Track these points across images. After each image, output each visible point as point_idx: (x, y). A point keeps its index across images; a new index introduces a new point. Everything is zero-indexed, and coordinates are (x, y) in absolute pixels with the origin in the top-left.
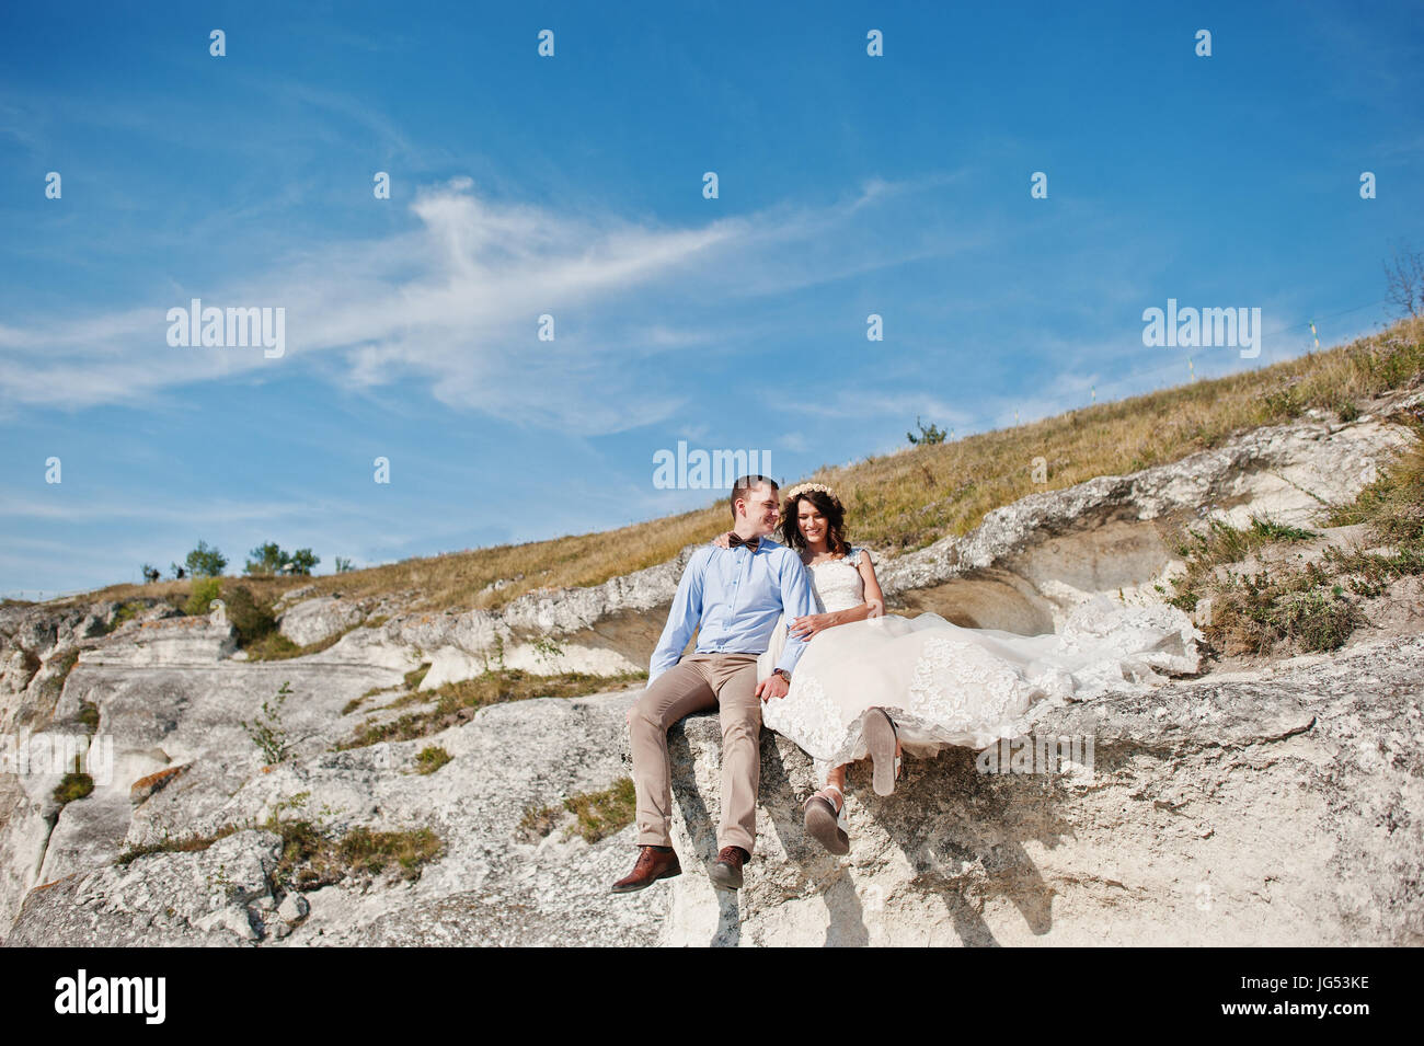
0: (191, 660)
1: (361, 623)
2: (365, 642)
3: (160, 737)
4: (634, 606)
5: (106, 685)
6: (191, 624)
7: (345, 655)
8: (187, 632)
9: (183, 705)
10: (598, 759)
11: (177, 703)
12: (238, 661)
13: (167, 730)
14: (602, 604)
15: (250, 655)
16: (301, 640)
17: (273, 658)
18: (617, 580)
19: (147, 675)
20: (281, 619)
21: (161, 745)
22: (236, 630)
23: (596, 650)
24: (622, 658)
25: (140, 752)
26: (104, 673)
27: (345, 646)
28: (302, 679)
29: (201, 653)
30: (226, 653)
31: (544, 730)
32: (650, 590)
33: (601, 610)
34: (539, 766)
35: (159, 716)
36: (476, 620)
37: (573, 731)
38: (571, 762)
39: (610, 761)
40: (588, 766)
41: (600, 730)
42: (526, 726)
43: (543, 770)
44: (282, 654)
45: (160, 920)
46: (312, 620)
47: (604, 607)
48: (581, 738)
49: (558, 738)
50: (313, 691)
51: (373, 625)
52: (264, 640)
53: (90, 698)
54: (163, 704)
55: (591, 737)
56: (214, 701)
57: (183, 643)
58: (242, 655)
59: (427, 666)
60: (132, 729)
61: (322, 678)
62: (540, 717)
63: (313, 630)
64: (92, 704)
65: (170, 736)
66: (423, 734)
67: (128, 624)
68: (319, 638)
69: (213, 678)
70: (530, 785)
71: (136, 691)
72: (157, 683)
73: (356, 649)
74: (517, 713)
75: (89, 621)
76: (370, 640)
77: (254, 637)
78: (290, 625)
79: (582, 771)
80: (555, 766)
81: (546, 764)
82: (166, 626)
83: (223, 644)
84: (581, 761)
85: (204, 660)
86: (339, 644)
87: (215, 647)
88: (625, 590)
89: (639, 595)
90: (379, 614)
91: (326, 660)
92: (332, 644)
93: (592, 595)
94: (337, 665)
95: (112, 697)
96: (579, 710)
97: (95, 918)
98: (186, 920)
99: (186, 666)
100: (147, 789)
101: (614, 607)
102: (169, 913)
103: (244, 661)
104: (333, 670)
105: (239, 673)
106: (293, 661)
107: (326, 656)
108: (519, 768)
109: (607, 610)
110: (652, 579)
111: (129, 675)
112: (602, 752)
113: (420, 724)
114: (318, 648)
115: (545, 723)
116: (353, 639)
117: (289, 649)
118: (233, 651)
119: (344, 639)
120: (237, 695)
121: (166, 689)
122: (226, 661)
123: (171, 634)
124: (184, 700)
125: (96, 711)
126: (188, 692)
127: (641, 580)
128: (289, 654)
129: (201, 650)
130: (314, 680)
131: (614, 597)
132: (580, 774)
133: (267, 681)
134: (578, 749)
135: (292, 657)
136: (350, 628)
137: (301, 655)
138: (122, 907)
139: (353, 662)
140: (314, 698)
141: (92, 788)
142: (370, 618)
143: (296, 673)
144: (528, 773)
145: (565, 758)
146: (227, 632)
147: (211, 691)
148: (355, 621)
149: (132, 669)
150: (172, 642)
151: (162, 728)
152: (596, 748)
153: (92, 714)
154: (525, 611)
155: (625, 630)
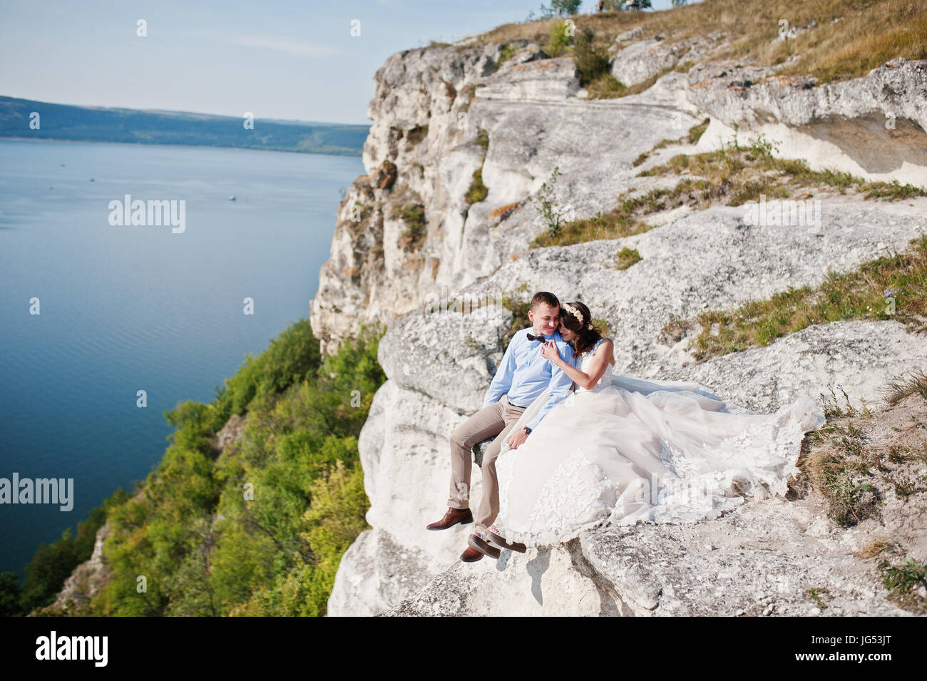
0: (547, 98)
1: (673, 67)
2: (674, 86)
3: (526, 161)
4: (841, 113)
5: (492, 117)
6: (546, 67)
7: (659, 97)
8: (544, 75)
9: (541, 136)
10: (743, 277)
11: (537, 134)
12: (580, 99)
13: (531, 155)
14: (813, 108)
15: (590, 93)
16: (627, 81)
17: (605, 97)
18: (825, 88)
19: (519, 109)
20: (613, 62)
21: (527, 166)
22: (579, 72)
23: (818, 141)
24: (840, 151)
25: (514, 171)
26: (491, 107)
27: (658, 88)
28: (624, 117)
29: (555, 92)
30: (572, 92)
31: (708, 247)
32: (852, 101)
33: (811, 114)
34: (693, 280)
35: (525, 144)
36: (728, 99)
37: (730, 250)
38: (720, 278)
39: (752, 281)
40: (733, 282)
41: (752, 251)
42: (697, 240)
43: (697, 283)
44: (612, 93)
45: (442, 357)
46: (635, 63)
47: (814, 112)
48: (735, 257)
49: (716, 255)
50: (631, 130)
51: (682, 70)
52: (600, 80)
53: (483, 126)
54: (528, 134)
55: (742, 258)
56: (562, 133)
57: (541, 83)
58: (583, 93)
59: (707, 121)
60: (507, 153)
61: (639, 119)
62: (709, 233)
63: (636, 73)
64: (485, 131)
65: (532, 161)
66: (663, 209)
67: (507, 64)
68: (640, 79)
69: (562, 114)
70: (683, 294)
71: (510, 123)
72: (524, 117)
73: (666, 92)
74: (696, 226)
75: (483, 60)
76: (678, 84)
77: (592, 77)
78: (618, 67)
79: (728, 287)
80: (706, 280)
81: (700, 278)
82: (530, 69)
83: (569, 84)
84: (729, 278)
85: (557, 98)
86: (655, 86)
87: (562, 87)
88: (832, 98)
89: (844, 104)
90: (688, 60)
91: (644, 102)
92: (650, 86)
93: (805, 99)
94: (651, 106)
95: (495, 127)
96: (742, 230)
97: (412, 348)
98: (454, 360)
99: (544, 103)
100: (498, 218)
101: (823, 112)
102: (446, 354)
103: (584, 99)
104: (648, 111)
105: (580, 110)
106: (619, 101)
107: (643, 98)
108: (679, 279)
109: (817, 114)
110: (854, 91)
111: (507, 109)
112: (747, 272)
113: (661, 200)
114: (639, 89)
115: (712, 239)
116: (665, 83)
117: (617, 89)
118: (577, 90)
119: (659, 81)
120: (577, 129)
121: (530, 122)
122: (572, 99)
123: (533, 76)
124: (542, 131)
125: (487, 137)
126: (545, 125)
127: (846, 91)
128: (617, 93)
129: (554, 89)
130: (633, 120)
131: (823, 103)
132: (727, 289)
133: (599, 118)
134: (729, 267)
135: (620, 96)
136: (666, 71)
137: (626, 95)
138: (425, 344)
139: (665, 104)
140: (631, 136)
141: (486, 195)
142: (681, 63)
143: (620, 112)
144: (684, 285)
145: (716, 275)
146: (572, 74)
147: (560, 125)
148: (669, 65)
149: (509, 104)
150: (534, 82)
151: (527, 154)
152: (744, 268)
153: (484, 139)
154: (763, 98)
155: (837, 131)
